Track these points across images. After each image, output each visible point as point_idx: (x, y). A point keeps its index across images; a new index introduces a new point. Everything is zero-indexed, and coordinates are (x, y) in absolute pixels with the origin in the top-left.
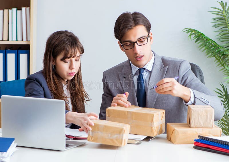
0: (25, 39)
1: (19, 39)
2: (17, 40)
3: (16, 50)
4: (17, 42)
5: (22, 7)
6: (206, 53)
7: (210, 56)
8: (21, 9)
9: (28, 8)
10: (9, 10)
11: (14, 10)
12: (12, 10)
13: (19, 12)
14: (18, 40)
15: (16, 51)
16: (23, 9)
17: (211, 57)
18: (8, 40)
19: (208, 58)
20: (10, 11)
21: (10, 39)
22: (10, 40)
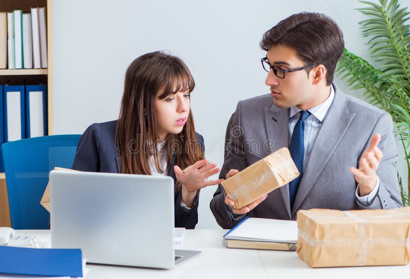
0: (37, 65)
1: (28, 64)
2: (23, 68)
3: (22, 85)
4: (22, 70)
5: (31, 8)
6: (347, 82)
7: (356, 87)
8: (29, 12)
9: (42, 10)
10: (8, 13)
11: (17, 13)
12: (14, 15)
13: (26, 16)
14: (25, 67)
15: (23, 87)
16: (34, 11)
17: (357, 89)
18: (7, 68)
19: (351, 90)
20: (10, 15)
21: (11, 66)
22: (12, 68)
